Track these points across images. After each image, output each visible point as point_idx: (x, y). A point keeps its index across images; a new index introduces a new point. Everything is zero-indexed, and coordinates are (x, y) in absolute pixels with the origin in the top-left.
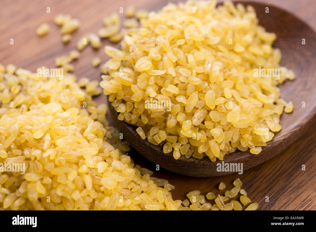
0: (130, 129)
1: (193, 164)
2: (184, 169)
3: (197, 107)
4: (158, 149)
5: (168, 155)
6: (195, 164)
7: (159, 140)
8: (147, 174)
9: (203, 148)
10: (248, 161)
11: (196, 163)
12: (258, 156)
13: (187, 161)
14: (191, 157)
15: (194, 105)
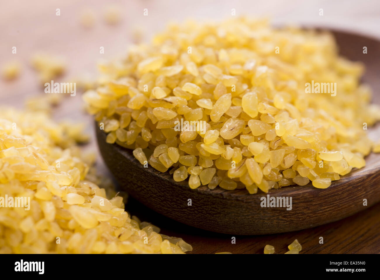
0: (124, 154)
1: (220, 198)
2: (206, 211)
3: (229, 114)
4: (166, 178)
5: (181, 186)
6: (223, 199)
7: (167, 161)
8: (149, 226)
9: (236, 171)
10: (311, 201)
11: (224, 197)
12: (326, 195)
13: (211, 192)
14: (218, 187)
15: (225, 111)
